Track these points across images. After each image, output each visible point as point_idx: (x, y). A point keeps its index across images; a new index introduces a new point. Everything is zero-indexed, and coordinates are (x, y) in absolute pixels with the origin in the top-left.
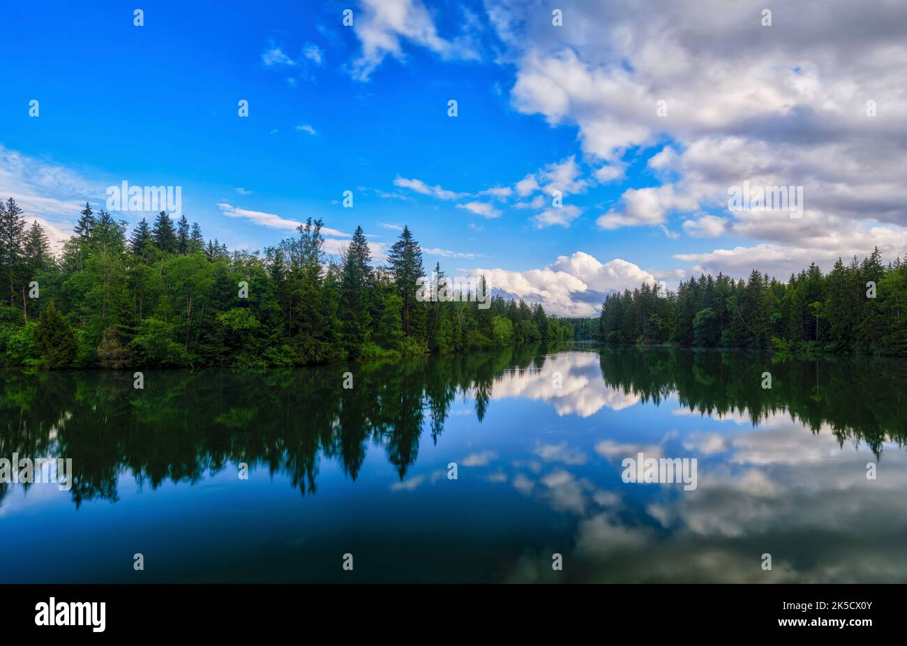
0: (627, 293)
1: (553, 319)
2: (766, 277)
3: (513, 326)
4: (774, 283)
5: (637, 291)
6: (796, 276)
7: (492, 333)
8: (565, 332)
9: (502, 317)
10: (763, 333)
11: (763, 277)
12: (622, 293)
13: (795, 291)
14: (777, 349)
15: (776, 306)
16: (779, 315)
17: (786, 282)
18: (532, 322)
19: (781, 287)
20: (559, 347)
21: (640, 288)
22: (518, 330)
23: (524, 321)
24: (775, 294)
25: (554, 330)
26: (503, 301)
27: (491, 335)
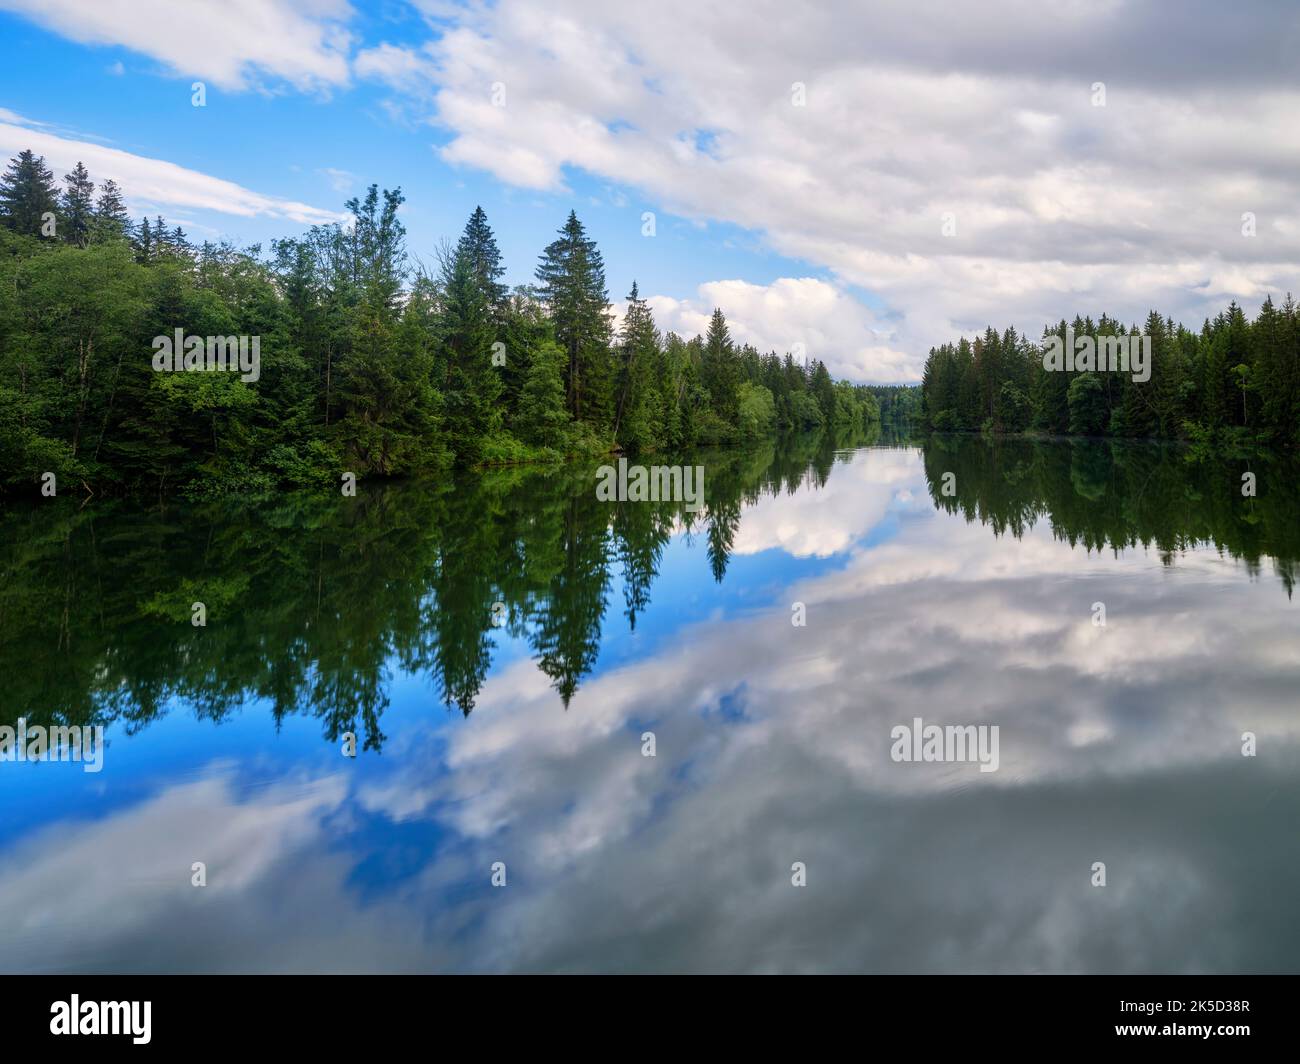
0: (964, 344)
1: (845, 387)
2: (1170, 322)
3: (775, 401)
4: (1181, 332)
5: (978, 341)
6: (1211, 323)
7: (737, 415)
8: (865, 412)
9: (755, 384)
10: (1170, 415)
11: (1165, 323)
12: (956, 345)
13: (1211, 347)
14: (1192, 441)
15: (1187, 370)
16: (1190, 384)
17: (1198, 332)
18: (808, 395)
19: (1192, 340)
20: (855, 438)
21: (982, 335)
22: (784, 408)
23: (793, 393)
24: (1184, 350)
25: (847, 409)
26: (757, 356)
27: (735, 419)
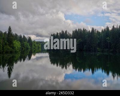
0: (57, 33)
1: (34, 42)
2: (96, 30)
3: (21, 44)
4: (98, 31)
5: (60, 33)
6: (103, 30)
7: (13, 47)
8: (38, 46)
9: (17, 41)
10: (95, 47)
11: (95, 30)
12: (56, 34)
13: (103, 34)
14: (98, 51)
15: (98, 38)
16: (99, 41)
18: (27, 43)
19: (99, 33)
20: (36, 51)
21: (61, 32)
22: (23, 45)
23: (24, 42)
24: (98, 35)
25: (35, 46)
26: (17, 35)
27: (13, 48)
